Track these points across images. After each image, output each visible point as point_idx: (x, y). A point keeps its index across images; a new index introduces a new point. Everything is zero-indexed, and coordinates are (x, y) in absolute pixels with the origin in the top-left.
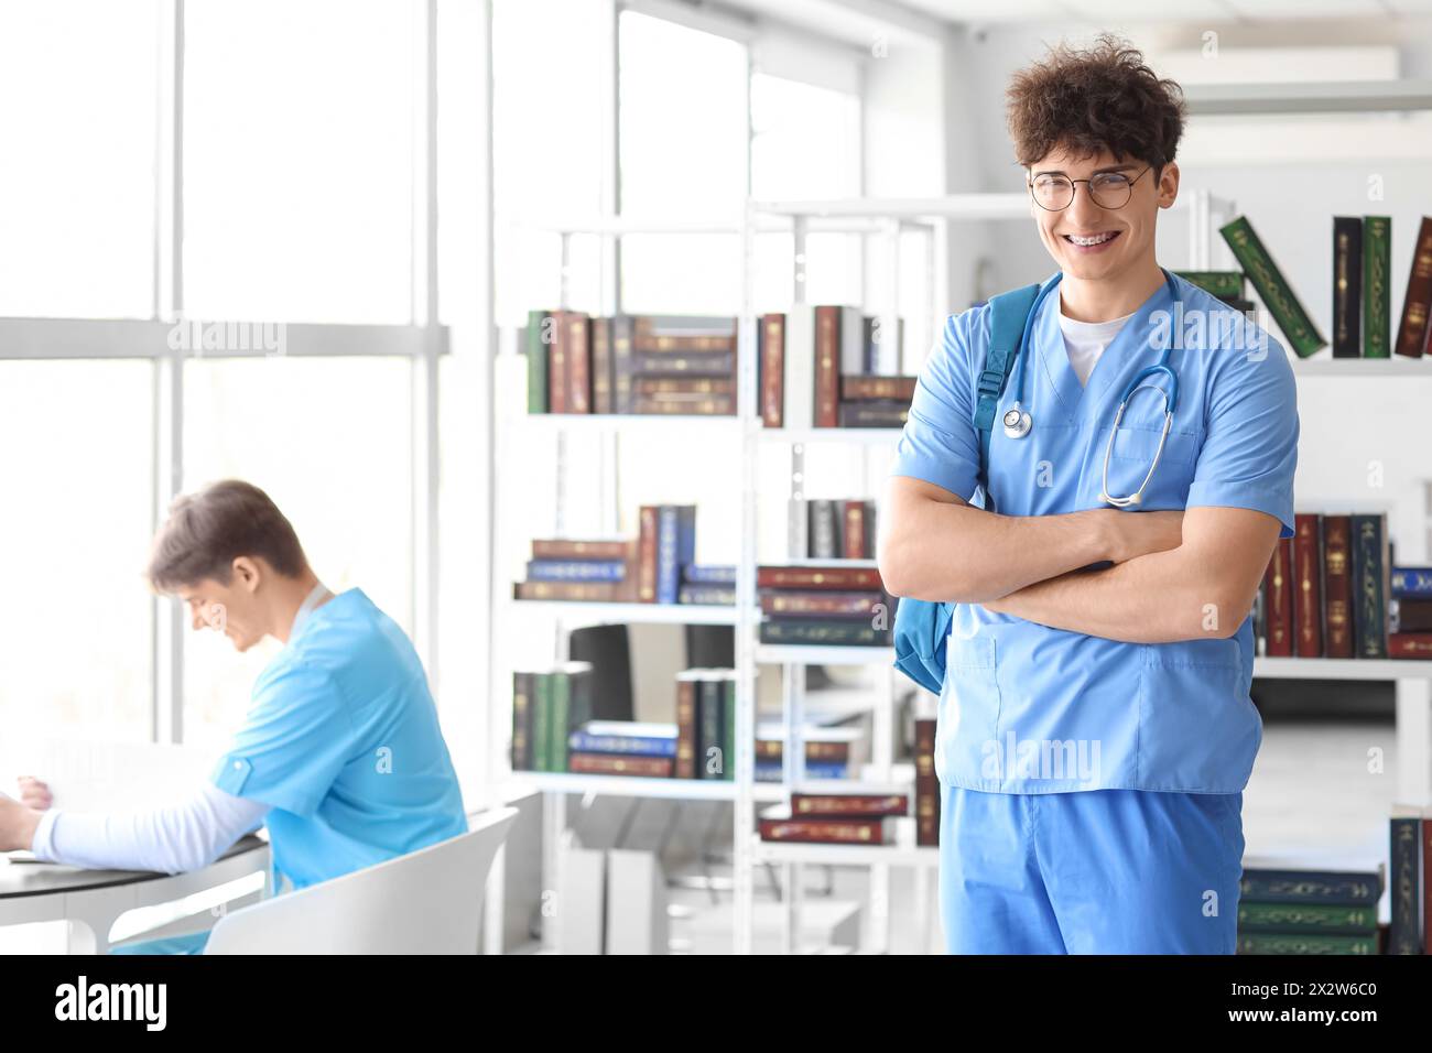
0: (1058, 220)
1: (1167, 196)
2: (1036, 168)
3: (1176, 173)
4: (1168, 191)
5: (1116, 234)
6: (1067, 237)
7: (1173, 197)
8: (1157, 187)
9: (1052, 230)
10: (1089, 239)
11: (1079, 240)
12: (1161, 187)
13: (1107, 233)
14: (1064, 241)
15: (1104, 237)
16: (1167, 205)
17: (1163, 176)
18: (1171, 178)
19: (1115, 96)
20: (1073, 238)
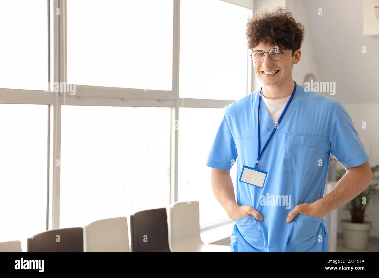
0: (260, 66)
1: (296, 60)
2: (254, 49)
3: (300, 53)
4: (297, 58)
5: (279, 71)
6: (263, 72)
7: (298, 60)
8: (293, 57)
9: (258, 70)
10: (269, 72)
11: (266, 73)
12: (294, 56)
13: (275, 71)
14: (262, 73)
15: (274, 72)
16: (296, 63)
17: (295, 53)
18: (298, 54)
19: (280, 24)
20: (264, 72)
